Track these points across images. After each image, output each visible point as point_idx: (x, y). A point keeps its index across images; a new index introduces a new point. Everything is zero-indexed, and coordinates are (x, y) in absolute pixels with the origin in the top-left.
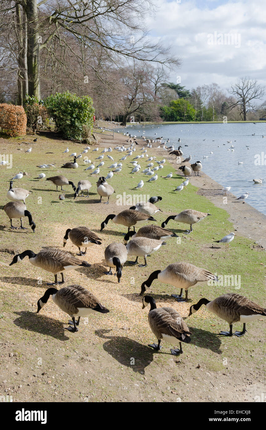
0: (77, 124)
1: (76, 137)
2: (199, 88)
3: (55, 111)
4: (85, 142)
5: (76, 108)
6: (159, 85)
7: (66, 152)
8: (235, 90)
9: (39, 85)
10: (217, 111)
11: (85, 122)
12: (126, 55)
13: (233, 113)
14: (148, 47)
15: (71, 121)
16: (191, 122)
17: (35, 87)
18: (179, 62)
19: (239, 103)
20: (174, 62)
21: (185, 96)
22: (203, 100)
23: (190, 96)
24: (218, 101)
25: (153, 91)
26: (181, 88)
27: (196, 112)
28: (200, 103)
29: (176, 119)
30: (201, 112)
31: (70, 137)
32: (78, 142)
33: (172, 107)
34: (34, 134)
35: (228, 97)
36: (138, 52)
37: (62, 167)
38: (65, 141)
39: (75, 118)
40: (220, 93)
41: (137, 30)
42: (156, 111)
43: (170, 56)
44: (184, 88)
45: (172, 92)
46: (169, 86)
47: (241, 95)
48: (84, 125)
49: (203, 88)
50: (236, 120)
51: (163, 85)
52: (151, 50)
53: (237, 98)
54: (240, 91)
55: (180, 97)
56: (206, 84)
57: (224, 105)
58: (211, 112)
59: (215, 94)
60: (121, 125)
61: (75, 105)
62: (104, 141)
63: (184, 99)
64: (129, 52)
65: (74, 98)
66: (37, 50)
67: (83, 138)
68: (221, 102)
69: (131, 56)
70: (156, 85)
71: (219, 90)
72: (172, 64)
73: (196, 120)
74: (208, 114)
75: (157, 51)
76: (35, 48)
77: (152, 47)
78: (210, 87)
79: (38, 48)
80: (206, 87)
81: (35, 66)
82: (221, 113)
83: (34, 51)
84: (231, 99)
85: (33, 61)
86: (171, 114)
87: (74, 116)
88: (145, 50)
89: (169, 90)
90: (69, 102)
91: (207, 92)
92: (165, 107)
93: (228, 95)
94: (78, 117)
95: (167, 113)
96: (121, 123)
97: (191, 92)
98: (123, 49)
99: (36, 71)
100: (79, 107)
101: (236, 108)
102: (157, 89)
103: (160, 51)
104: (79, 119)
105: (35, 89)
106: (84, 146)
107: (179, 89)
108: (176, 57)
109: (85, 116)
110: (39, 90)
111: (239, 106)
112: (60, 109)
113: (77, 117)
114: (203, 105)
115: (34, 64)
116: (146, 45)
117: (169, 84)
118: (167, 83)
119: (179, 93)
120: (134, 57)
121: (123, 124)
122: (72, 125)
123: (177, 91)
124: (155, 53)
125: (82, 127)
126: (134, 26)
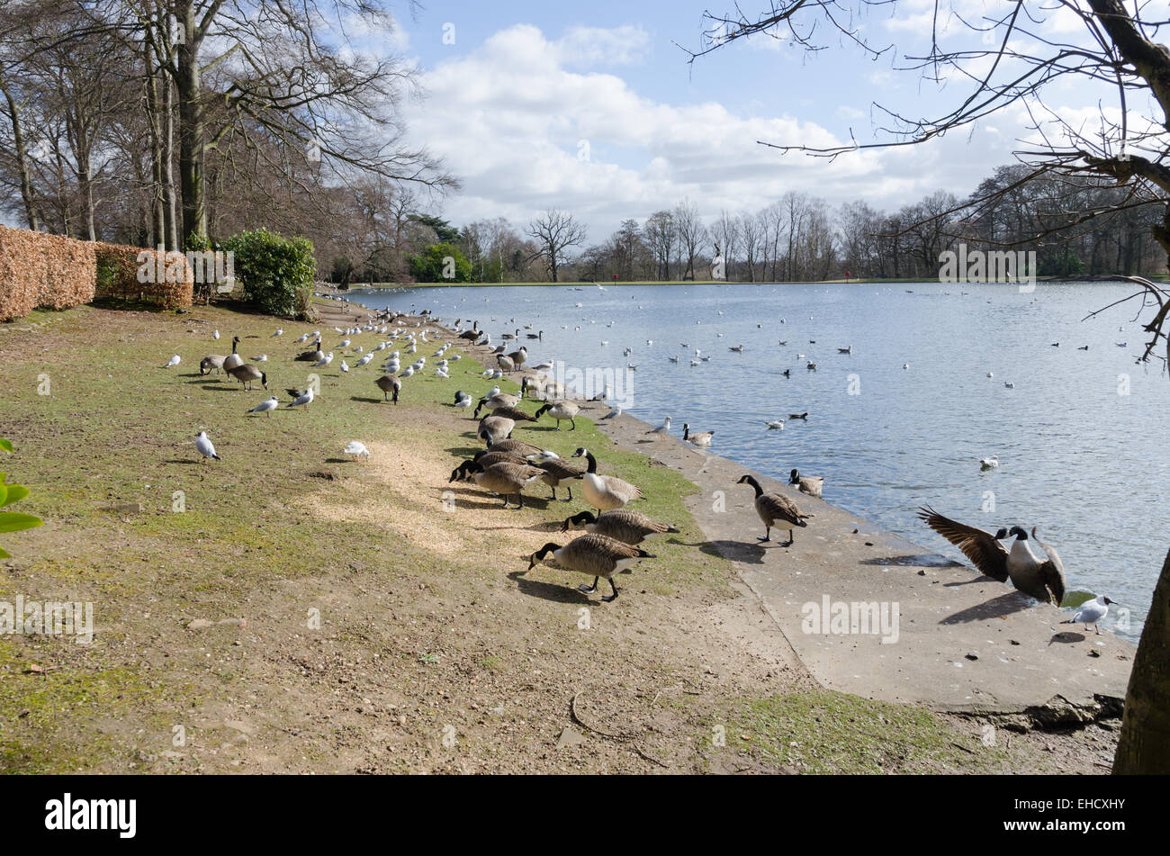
0: (286, 285)
1: (285, 309)
2: (474, 226)
3: (244, 263)
4: (301, 318)
5: (282, 257)
6: (403, 218)
7: (277, 334)
8: (538, 230)
9: (204, 216)
10: (506, 265)
11: (301, 282)
12: (367, 168)
13: (535, 268)
14: (404, 156)
15: (275, 282)
16: (462, 284)
17: (197, 218)
18: (459, 183)
19: (545, 252)
20: (450, 183)
21: (451, 238)
22: (482, 246)
23: (459, 237)
24: (507, 248)
25: (394, 226)
26: (444, 224)
27: (471, 267)
28: (477, 250)
29: (436, 278)
30: (479, 267)
31: (273, 310)
32: (287, 317)
33: (429, 258)
34: (205, 305)
35: (525, 242)
36: (385, 164)
37: (297, 359)
38: (266, 317)
39: (281, 277)
40: (511, 234)
41: (386, 125)
42: (400, 263)
43: (443, 173)
44: (448, 224)
45: (426, 231)
46: (421, 220)
47: (547, 239)
48: (298, 288)
49: (480, 225)
50: (540, 281)
51: (412, 218)
52: (409, 161)
53: (539, 244)
54: (545, 232)
55: (442, 240)
56: (487, 218)
57: (518, 255)
58: (498, 268)
59: (502, 237)
60: (339, 288)
61: (281, 253)
62: (327, 316)
63: (450, 243)
64: (370, 163)
65: (279, 240)
66: (200, 153)
67: (297, 310)
68: (513, 251)
69: (374, 170)
70: (398, 218)
71: (510, 229)
72: (446, 187)
73: (472, 280)
74: (492, 270)
75: (421, 163)
76: (196, 150)
77: (410, 157)
78: (493, 223)
79: (202, 149)
80: (486, 223)
81: (197, 181)
82: (514, 267)
83: (194, 154)
84: (530, 244)
85: (193, 172)
86: (428, 269)
87: (281, 272)
88: (399, 160)
89: (421, 227)
90: (269, 248)
91: (488, 232)
92: (417, 256)
93: (524, 239)
94: (288, 275)
95: (420, 268)
96: (339, 284)
97: (460, 230)
98: (359, 157)
99: (199, 191)
100: (291, 256)
101: (539, 260)
102: (401, 225)
103: (427, 163)
104: (289, 277)
105: (197, 222)
106: (300, 325)
107: (440, 225)
108: (453, 175)
109: (300, 272)
110: (205, 225)
111: (545, 257)
112: (254, 260)
113: (285, 274)
114: (482, 254)
115: (194, 176)
116: (402, 153)
117: (422, 217)
118: (418, 215)
119: (440, 233)
120: (380, 172)
121: (343, 287)
122: (278, 287)
123: (436, 229)
124: (416, 167)
125: (296, 292)
126: (382, 119)
